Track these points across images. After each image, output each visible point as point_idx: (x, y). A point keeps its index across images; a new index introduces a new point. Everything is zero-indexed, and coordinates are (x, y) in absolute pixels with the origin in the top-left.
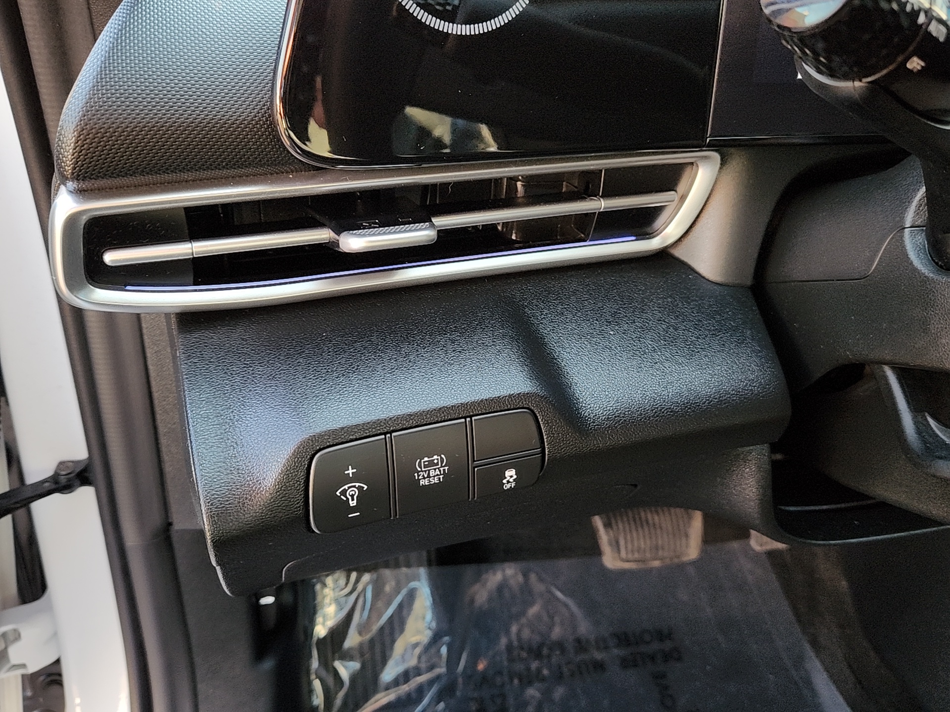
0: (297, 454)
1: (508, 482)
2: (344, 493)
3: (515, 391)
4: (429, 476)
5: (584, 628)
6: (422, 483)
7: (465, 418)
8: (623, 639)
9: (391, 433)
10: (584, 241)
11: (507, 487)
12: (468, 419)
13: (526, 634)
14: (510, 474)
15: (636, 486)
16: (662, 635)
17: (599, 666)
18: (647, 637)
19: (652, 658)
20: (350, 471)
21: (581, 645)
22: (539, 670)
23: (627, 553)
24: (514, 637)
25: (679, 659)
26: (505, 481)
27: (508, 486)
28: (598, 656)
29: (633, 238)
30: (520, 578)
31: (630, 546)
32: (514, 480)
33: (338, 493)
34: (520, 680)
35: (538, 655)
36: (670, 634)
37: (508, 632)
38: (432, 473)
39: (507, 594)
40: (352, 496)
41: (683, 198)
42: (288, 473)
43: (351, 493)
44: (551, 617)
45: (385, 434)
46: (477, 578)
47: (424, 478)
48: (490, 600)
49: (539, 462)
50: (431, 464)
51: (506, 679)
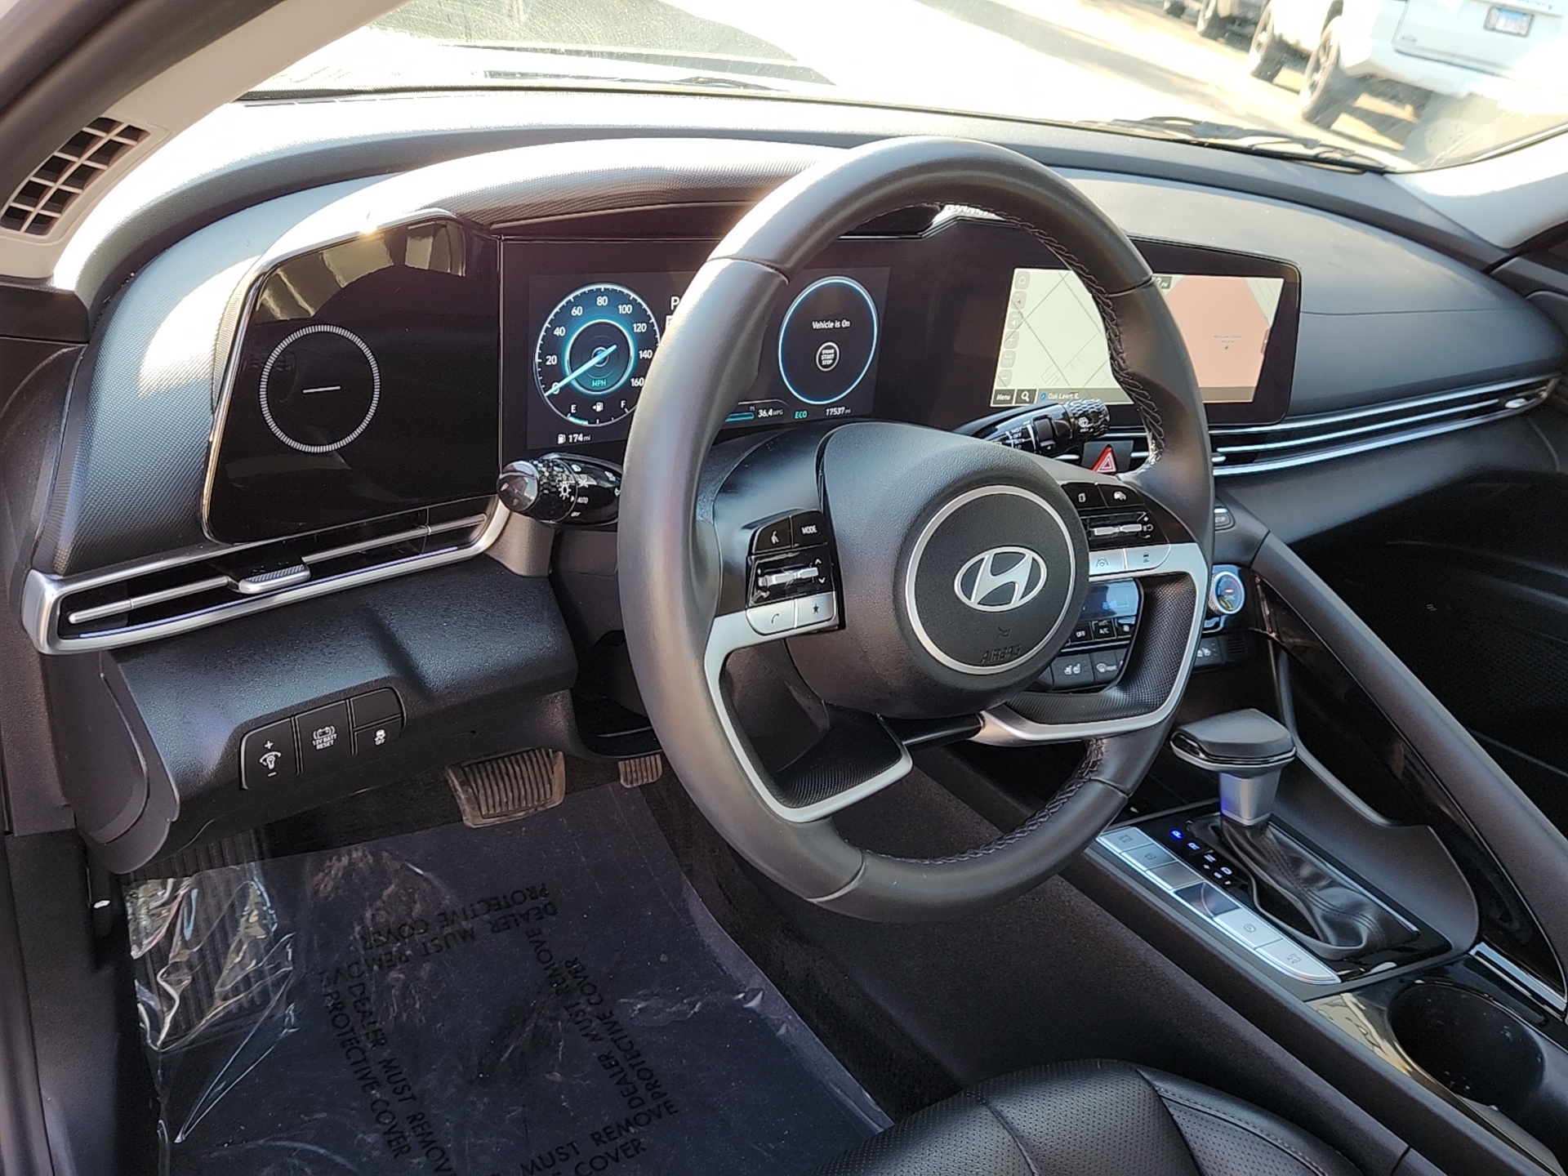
0: (232, 737)
1: (379, 739)
2: (265, 760)
3: (380, 676)
4: (323, 742)
5: (448, 899)
6: (318, 747)
7: (345, 700)
8: (493, 904)
9: (294, 716)
10: (418, 554)
11: (378, 743)
12: (347, 701)
13: (382, 917)
14: (381, 734)
15: (474, 732)
16: (533, 893)
17: (468, 935)
18: (519, 897)
19: (525, 916)
20: (269, 745)
21: (445, 917)
22: (401, 952)
23: (488, 810)
24: (369, 922)
25: (555, 913)
26: (376, 739)
27: (380, 742)
28: (466, 925)
29: (455, 548)
30: (371, 859)
31: (490, 801)
32: (384, 738)
33: (261, 761)
34: (380, 967)
35: (399, 937)
36: (544, 889)
37: (361, 919)
38: (325, 740)
39: (355, 878)
40: (271, 762)
41: (490, 518)
42: (226, 753)
43: (270, 760)
44: (411, 896)
45: (290, 717)
46: (319, 866)
47: (319, 744)
48: (336, 888)
49: (400, 723)
50: (324, 733)
51: (364, 968)
